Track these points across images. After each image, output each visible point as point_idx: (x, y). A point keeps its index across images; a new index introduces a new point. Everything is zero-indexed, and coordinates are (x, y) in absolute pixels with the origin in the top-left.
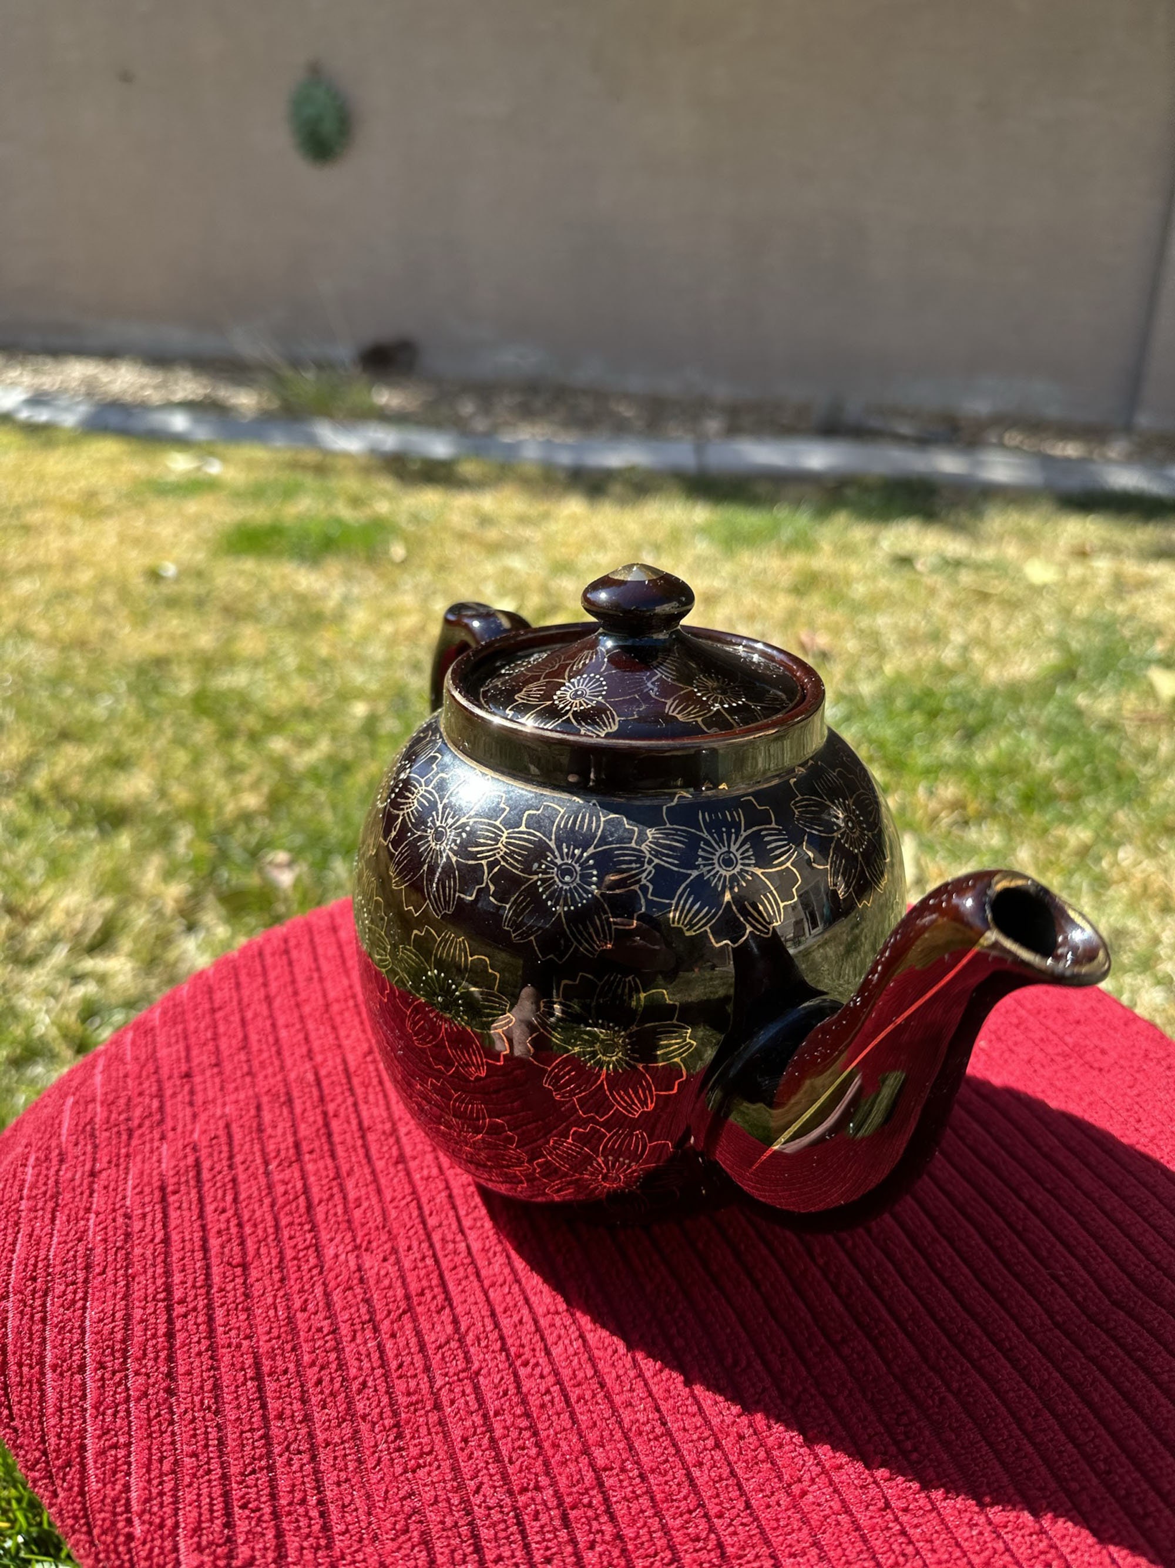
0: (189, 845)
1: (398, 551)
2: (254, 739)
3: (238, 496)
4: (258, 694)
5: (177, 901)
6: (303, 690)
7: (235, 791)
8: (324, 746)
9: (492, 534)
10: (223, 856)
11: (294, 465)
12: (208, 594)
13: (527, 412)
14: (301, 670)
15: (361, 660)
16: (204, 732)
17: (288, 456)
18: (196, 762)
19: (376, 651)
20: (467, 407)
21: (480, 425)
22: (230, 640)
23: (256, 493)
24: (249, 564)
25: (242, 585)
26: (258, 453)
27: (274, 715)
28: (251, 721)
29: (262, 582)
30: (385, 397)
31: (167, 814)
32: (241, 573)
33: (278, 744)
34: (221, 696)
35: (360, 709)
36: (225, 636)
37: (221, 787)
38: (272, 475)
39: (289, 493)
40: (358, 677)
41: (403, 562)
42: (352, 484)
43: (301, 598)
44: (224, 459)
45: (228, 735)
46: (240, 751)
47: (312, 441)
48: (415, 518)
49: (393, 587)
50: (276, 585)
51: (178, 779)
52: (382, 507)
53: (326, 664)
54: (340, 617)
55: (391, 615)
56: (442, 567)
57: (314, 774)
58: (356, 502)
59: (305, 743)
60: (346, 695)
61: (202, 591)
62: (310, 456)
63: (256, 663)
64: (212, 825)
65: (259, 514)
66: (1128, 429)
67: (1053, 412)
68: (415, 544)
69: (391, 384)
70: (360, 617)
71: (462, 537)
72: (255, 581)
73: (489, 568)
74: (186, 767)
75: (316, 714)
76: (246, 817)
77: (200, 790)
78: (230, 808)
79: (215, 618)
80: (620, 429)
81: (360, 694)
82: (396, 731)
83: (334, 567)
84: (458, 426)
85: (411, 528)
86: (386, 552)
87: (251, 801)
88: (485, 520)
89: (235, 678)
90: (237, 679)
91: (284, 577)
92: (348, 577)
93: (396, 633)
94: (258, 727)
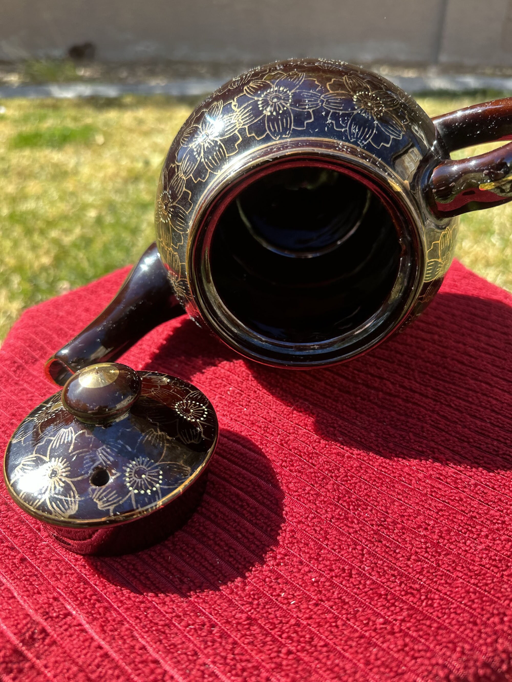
0: (19, 284)
1: (100, 139)
2: (42, 232)
3: (16, 122)
4: (42, 212)
5: (18, 310)
6: (63, 207)
7: (38, 257)
8: (78, 231)
9: (145, 128)
10: (37, 289)
11: (42, 106)
12: (9, 167)
13: (152, 73)
14: (62, 199)
15: (90, 191)
16: (17, 231)
17: (38, 102)
18: (16, 244)
19: (96, 185)
20: (124, 74)
21: (131, 81)
22: (23, 188)
23: (26, 119)
24: (27, 152)
25: (25, 162)
26: (24, 102)
27: (50, 220)
28: (40, 224)
29: (35, 161)
30: (82, 72)
31: (6, 271)
32: (24, 157)
33: (54, 234)
34: (23, 214)
35: (92, 214)
36: (21, 187)
37: (29, 256)
38: (32, 111)
39: (42, 118)
40: (89, 199)
41: (103, 145)
42: (73, 112)
43: (56, 166)
44: (6, 106)
45: (29, 232)
46: (36, 237)
47: (48, 94)
48: (106, 124)
49: (100, 155)
50: (42, 160)
51: (8, 253)
52: (89, 121)
53: (73, 194)
54: (76, 172)
55: (101, 168)
56: (123, 144)
57: (75, 245)
58: (75, 119)
59: (67, 231)
60: (85, 207)
61: (6, 166)
62: (49, 101)
63: (38, 198)
64: (29, 274)
65: (27, 129)
66: (436, 62)
67: (402, 57)
68: (108, 136)
69: (85, 66)
70: (86, 171)
71: (131, 130)
72: (31, 160)
73: (146, 143)
74: (11, 248)
75: (71, 218)
76: (44, 268)
77: (20, 258)
78: (36, 265)
79: (15, 179)
80: (200, 77)
81: (92, 206)
82: (112, 222)
83: (69, 149)
84: (121, 82)
85: (105, 129)
86: (94, 140)
87: (46, 260)
88: (141, 122)
89: (29, 205)
90: (30, 205)
91: (45, 157)
92: (77, 153)
93: (105, 176)
94: (44, 226)
